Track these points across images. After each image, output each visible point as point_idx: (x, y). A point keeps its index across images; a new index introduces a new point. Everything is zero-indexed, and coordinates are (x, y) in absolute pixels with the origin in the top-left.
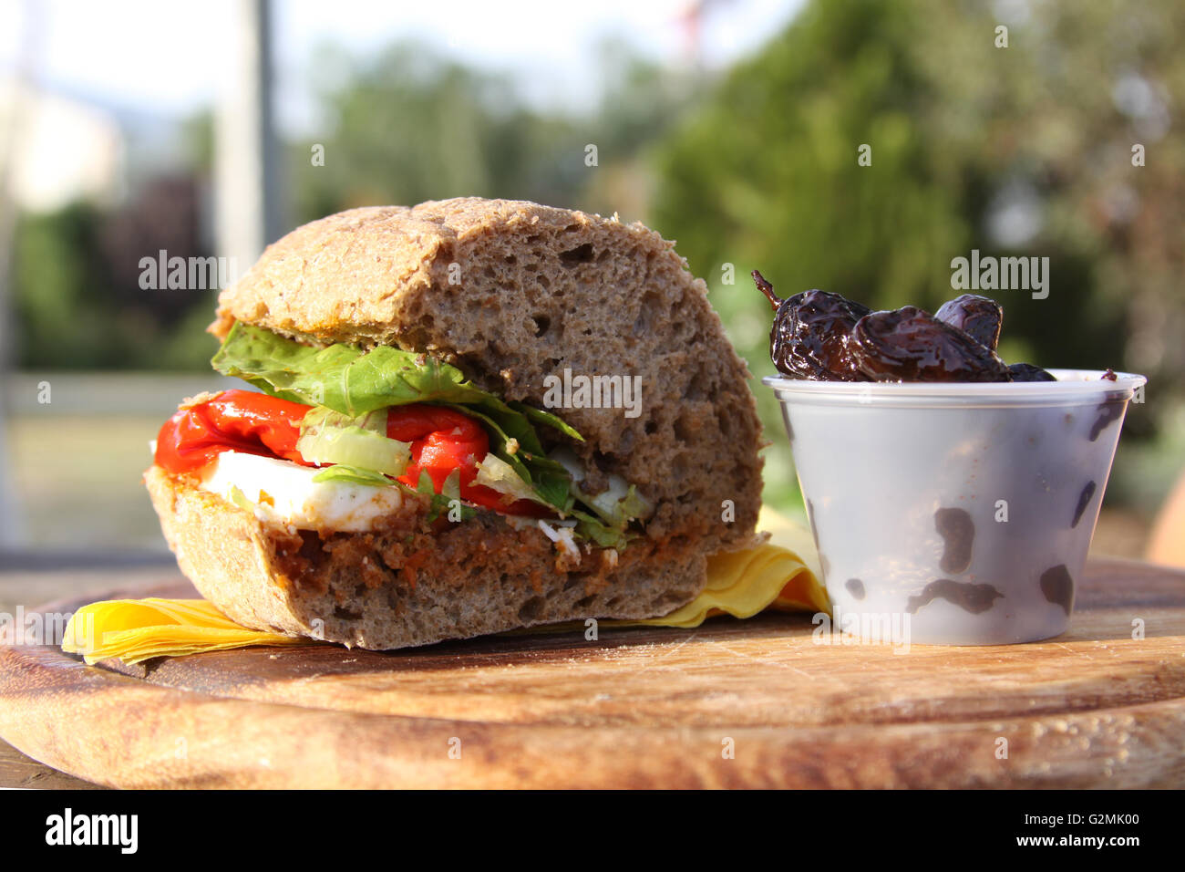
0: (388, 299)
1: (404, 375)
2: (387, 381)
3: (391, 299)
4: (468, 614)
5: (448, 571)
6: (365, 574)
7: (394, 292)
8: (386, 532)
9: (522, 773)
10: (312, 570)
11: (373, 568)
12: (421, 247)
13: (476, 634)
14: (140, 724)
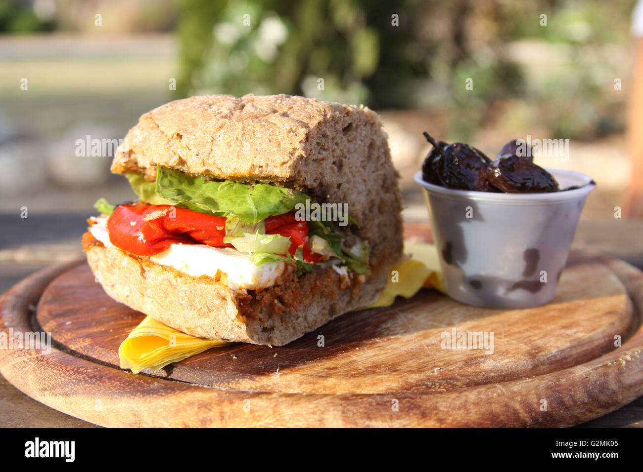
0: (285, 166)
1: (284, 201)
2: (275, 205)
3: (288, 165)
4: (311, 318)
5: (304, 299)
6: (276, 308)
7: (288, 161)
8: (282, 285)
9: (440, 420)
10: (252, 310)
11: (280, 305)
12: (296, 135)
13: (316, 328)
14: (211, 413)
